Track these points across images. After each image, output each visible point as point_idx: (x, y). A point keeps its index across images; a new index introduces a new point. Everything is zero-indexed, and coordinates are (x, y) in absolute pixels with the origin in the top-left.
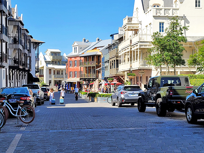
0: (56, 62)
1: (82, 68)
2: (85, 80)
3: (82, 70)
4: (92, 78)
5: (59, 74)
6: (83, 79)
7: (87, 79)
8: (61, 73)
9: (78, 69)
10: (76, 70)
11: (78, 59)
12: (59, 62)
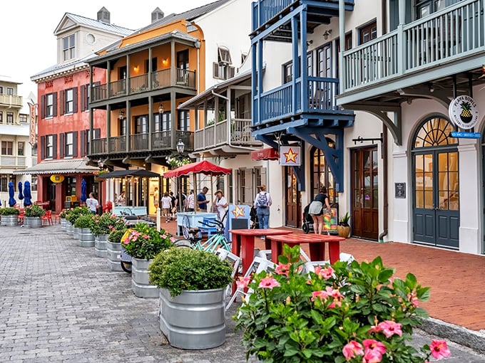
1: (96, 117)
2: (114, 162)
3: (97, 125)
5: (10, 153)
9: (78, 121)
10: (71, 127)
11: (79, 84)
12: (12, 116)
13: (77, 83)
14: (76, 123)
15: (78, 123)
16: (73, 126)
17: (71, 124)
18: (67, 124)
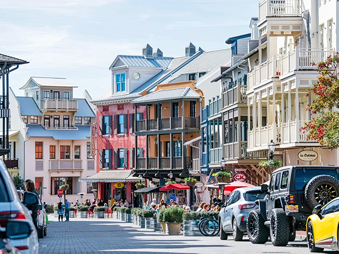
0: (58, 119)
1: (140, 139)
2: (149, 175)
3: (140, 145)
4: (173, 171)
5: (68, 157)
6: (144, 171)
7: (156, 171)
8: (73, 154)
9: (128, 140)
10: (123, 145)
11: (128, 112)
12: (68, 119)
13: (127, 111)
14: (126, 142)
15: (128, 142)
16: (125, 144)
17: (123, 142)
18: (120, 142)
